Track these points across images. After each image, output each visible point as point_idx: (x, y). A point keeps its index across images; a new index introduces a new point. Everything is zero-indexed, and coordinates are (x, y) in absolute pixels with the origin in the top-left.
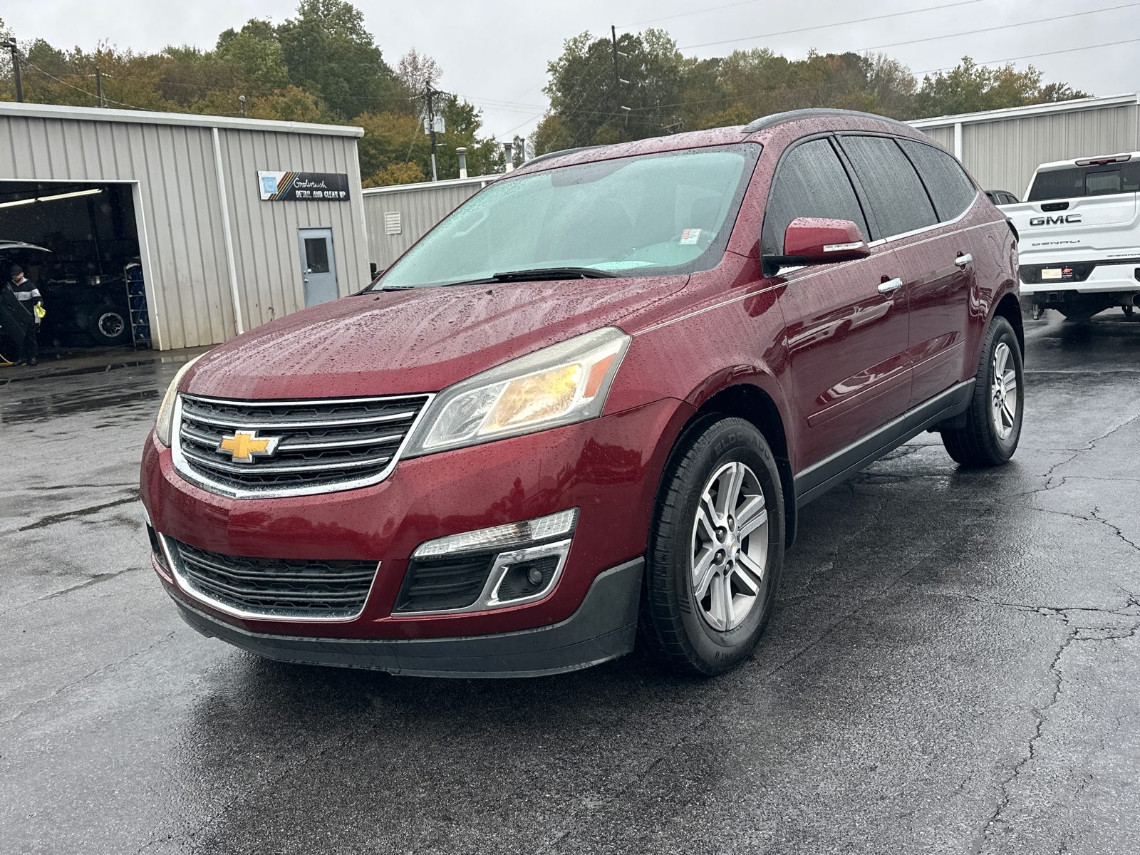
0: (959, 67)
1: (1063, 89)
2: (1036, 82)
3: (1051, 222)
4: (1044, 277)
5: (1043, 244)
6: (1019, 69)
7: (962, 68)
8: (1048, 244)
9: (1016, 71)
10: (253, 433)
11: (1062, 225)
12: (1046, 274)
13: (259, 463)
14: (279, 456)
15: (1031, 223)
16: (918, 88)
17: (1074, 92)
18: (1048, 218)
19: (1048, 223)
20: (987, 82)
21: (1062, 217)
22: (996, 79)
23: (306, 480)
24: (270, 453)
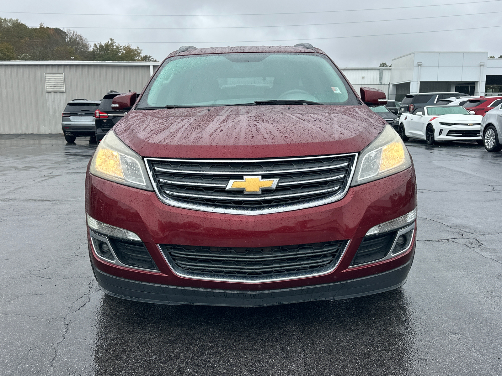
0: (109, 42)
1: (150, 58)
2: (140, 53)
6: (133, 47)
7: (110, 43)
9: (132, 48)
10: (260, 177)
13: (264, 194)
14: (279, 189)
16: (91, 49)
17: (155, 60)
20: (120, 51)
22: (124, 49)
23: (293, 201)
24: (274, 187)
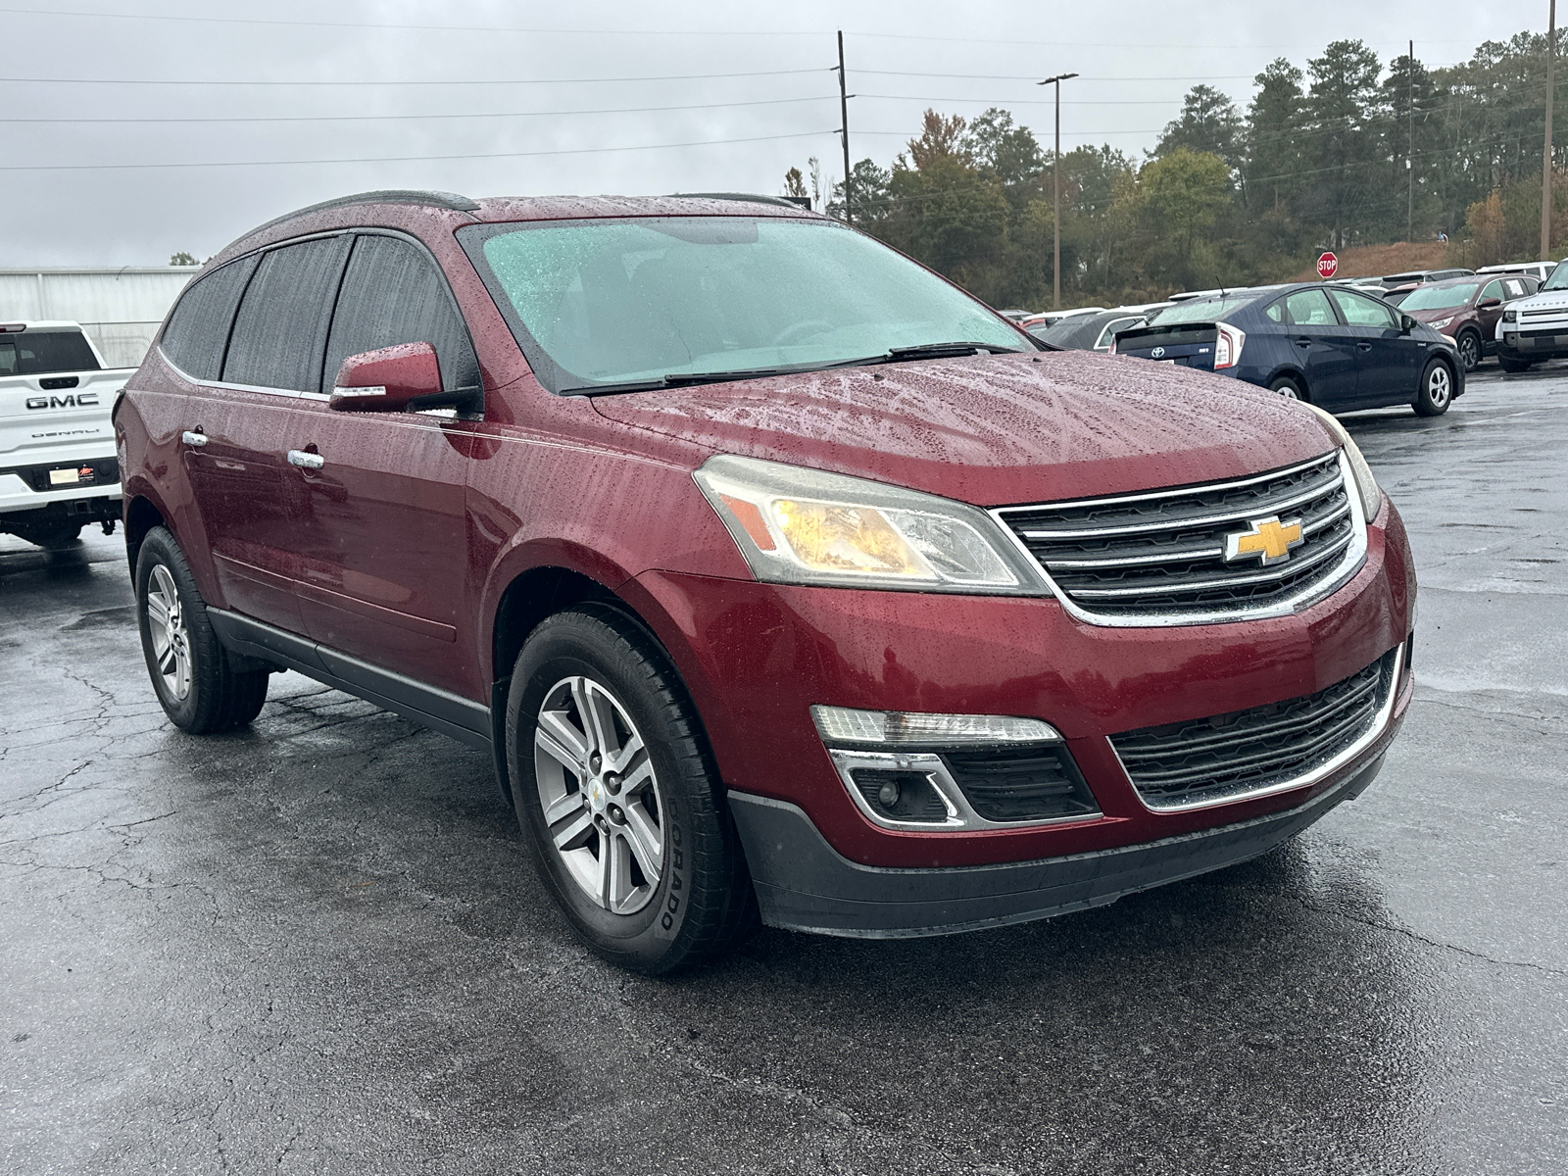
3: (57, 405)
4: (54, 481)
5: (48, 435)
8: (55, 434)
11: (73, 408)
12: (56, 477)
15: (29, 406)
18: (52, 398)
19: (53, 405)
21: (72, 397)
